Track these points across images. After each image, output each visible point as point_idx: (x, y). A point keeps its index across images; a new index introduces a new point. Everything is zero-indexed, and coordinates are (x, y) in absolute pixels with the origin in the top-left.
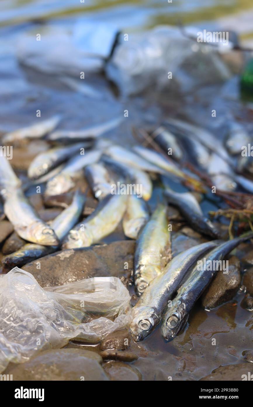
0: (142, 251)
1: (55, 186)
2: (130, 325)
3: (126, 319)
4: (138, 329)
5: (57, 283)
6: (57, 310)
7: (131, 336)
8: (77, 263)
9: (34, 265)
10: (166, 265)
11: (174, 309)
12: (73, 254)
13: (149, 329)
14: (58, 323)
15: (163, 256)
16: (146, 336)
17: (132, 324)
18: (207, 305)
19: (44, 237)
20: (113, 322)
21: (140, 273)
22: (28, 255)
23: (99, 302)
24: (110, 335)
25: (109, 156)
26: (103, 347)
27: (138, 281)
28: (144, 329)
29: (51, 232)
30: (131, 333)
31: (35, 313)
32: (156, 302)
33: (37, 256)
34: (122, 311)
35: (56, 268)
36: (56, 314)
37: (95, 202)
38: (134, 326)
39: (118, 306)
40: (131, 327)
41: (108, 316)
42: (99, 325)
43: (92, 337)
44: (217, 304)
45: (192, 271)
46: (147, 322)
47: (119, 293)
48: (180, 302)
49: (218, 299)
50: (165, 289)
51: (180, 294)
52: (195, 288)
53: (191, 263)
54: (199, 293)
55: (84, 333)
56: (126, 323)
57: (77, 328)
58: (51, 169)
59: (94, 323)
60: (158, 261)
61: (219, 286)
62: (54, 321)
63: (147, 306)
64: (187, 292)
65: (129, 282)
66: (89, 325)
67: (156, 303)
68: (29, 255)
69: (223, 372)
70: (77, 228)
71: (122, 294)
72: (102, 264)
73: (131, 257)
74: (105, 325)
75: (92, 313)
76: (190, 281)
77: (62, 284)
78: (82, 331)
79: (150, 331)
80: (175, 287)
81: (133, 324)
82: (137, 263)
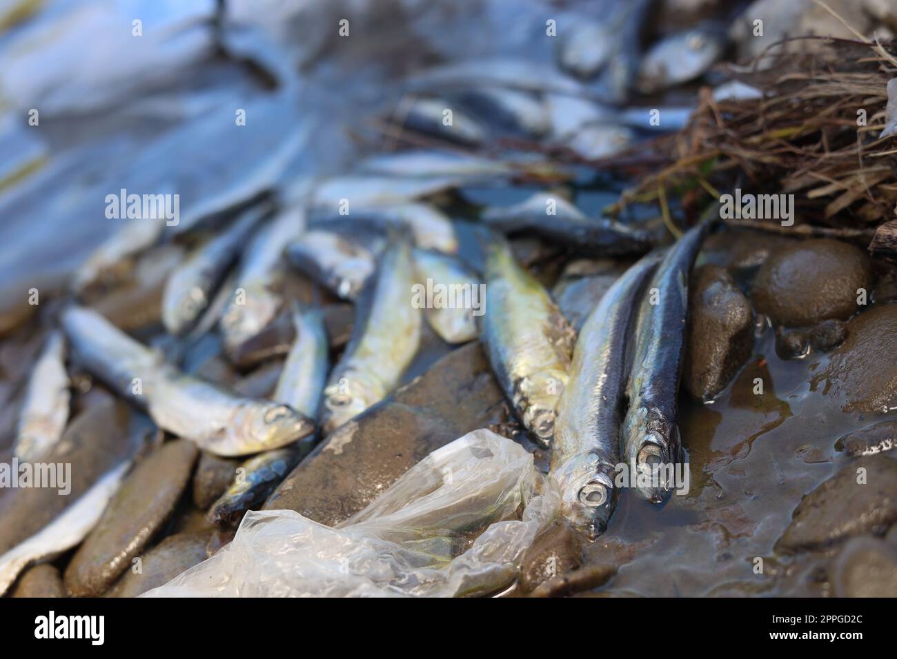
0: (504, 351)
1: (240, 319)
2: (562, 512)
3: (546, 503)
4: (582, 511)
5: (355, 508)
6: (385, 555)
7: (578, 533)
8: (376, 444)
9: (284, 494)
10: (571, 356)
11: (639, 431)
12: (357, 428)
13: (607, 499)
14: (403, 581)
15: (555, 339)
16: (610, 517)
17: (565, 507)
18: (705, 391)
19: (273, 429)
20: (521, 520)
21: (524, 399)
22: (260, 480)
23: (470, 496)
24: (529, 551)
25: (325, 208)
26: (528, 584)
27: (528, 418)
28: (597, 504)
29: (283, 411)
30: (574, 527)
31: (342, 582)
32: (591, 437)
33: (281, 473)
34: (528, 492)
35: (334, 477)
36: (388, 566)
37: (346, 308)
38: (573, 509)
39: (514, 484)
40: (567, 515)
41: (503, 517)
42: (494, 542)
43: (493, 574)
44: (724, 379)
45: (635, 336)
46: (596, 488)
47: (503, 457)
48: (645, 410)
49: (722, 366)
50: (597, 402)
51: (635, 394)
52: (661, 366)
53: (624, 322)
54: (676, 371)
55: (471, 574)
56: (551, 512)
57: (451, 573)
58: (213, 293)
59: (482, 545)
60: (550, 356)
61: (710, 339)
62: (392, 583)
63: (576, 456)
64: (648, 383)
65: (509, 429)
66: (473, 552)
67: (592, 440)
68: (263, 480)
69: (818, 502)
70: (335, 377)
71: (510, 457)
72: (430, 421)
73: (486, 378)
74: (508, 535)
75: (465, 530)
76: (641, 360)
77: (366, 505)
78: (465, 572)
79: (611, 502)
80: (617, 387)
81: (568, 506)
82: (507, 381)
